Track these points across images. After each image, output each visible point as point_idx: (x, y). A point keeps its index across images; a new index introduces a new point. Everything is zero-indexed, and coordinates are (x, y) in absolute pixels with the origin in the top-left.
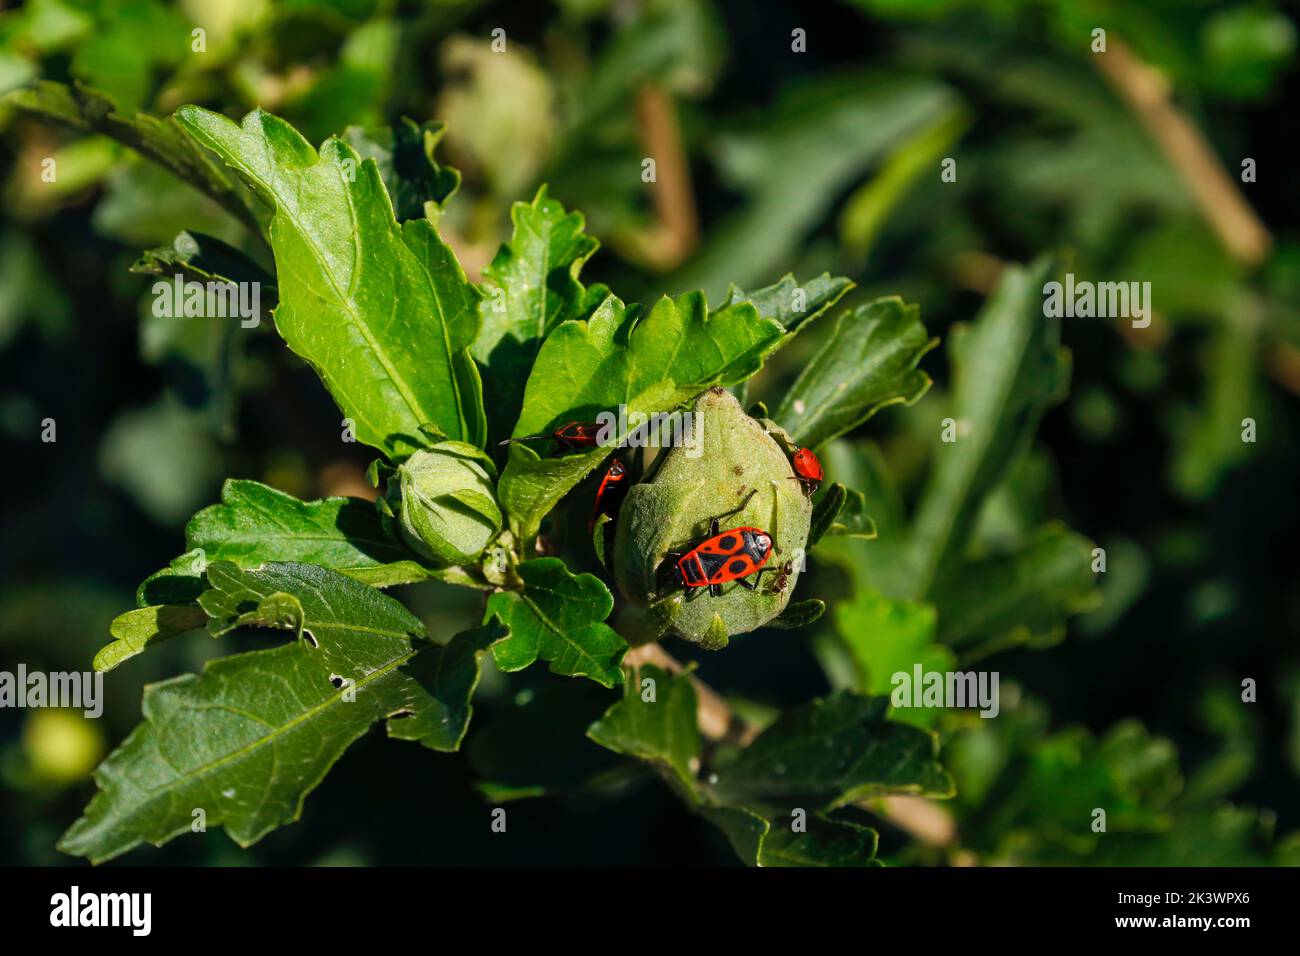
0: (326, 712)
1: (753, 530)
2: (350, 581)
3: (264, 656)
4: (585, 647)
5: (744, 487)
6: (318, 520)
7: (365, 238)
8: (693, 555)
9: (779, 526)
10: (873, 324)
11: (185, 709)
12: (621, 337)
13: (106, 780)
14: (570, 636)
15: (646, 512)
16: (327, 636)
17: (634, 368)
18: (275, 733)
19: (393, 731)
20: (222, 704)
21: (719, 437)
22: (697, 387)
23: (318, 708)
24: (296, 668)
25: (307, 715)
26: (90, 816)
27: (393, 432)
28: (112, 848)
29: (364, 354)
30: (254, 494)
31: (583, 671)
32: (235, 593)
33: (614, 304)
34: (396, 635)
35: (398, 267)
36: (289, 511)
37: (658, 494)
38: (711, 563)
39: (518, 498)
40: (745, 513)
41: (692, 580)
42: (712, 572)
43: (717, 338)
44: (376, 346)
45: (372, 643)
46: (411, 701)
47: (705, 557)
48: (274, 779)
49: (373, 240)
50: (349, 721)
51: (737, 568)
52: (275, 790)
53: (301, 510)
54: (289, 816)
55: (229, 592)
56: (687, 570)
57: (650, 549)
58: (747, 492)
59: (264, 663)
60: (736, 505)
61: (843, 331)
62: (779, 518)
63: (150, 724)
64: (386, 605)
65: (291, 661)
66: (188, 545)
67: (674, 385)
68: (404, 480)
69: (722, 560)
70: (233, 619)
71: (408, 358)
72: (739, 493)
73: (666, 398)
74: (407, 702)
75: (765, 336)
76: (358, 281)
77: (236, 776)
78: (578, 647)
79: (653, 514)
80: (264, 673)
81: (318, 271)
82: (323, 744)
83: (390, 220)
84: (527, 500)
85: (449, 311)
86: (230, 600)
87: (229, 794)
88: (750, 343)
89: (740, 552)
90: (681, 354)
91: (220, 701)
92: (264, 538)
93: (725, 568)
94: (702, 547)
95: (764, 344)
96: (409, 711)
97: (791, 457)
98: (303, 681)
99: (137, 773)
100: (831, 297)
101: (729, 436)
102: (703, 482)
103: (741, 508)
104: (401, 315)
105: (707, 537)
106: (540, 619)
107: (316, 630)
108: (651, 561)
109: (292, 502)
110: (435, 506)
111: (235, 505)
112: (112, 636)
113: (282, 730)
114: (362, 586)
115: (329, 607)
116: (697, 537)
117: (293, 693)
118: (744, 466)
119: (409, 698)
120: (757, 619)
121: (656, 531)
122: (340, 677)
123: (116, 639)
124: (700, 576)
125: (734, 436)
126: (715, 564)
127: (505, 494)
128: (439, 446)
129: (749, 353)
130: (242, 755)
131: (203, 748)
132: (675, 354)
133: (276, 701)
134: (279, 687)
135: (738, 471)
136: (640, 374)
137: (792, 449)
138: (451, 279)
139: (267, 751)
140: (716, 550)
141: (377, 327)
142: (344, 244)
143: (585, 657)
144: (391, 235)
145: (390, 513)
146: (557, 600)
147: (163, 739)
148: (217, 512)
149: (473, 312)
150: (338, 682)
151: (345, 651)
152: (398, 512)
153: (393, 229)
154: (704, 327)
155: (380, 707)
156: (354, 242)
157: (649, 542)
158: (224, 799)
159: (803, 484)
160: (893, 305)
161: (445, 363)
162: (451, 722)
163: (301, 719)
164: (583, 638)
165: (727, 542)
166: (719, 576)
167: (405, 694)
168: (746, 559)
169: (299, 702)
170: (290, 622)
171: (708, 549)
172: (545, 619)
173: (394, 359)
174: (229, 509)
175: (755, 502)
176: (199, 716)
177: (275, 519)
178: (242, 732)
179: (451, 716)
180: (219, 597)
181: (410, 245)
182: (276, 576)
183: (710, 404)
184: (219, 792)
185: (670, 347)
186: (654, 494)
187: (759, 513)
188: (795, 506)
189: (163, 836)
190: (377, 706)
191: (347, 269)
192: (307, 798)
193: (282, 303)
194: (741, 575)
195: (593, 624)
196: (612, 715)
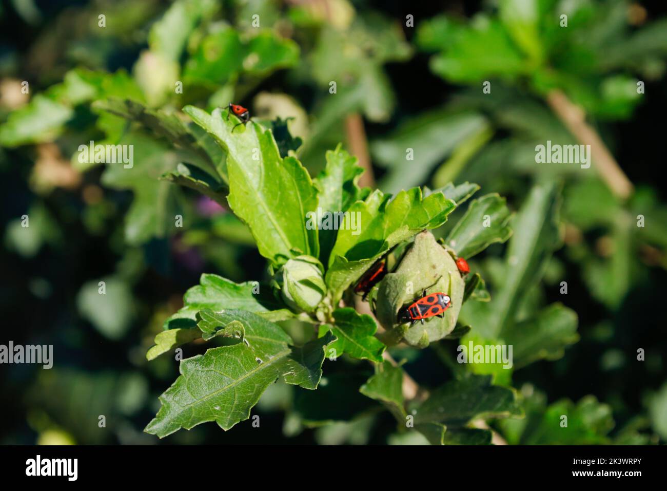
0: (255, 374)
1: (442, 294)
2: (260, 318)
3: (230, 348)
4: (365, 347)
5: (437, 274)
6: (242, 292)
7: (266, 165)
8: (415, 305)
9: (452, 292)
10: (487, 206)
11: (198, 371)
12: (382, 208)
13: (165, 402)
14: (358, 342)
15: (393, 285)
16: (253, 342)
17: (388, 222)
18: (234, 383)
19: (288, 381)
20: (213, 369)
21: (426, 252)
22: (418, 229)
23: (252, 372)
24: (242, 354)
25: (248, 375)
26: (159, 417)
27: (277, 252)
28: (169, 431)
29: (265, 217)
30: (214, 280)
31: (365, 356)
32: (212, 322)
33: (379, 194)
34: (280, 342)
35: (281, 178)
36: (230, 288)
37: (399, 278)
38: (423, 309)
39: (335, 280)
40: (437, 285)
41: (414, 316)
42: (423, 312)
43: (426, 208)
44: (270, 214)
45: (271, 346)
46: (293, 369)
47: (420, 306)
48: (236, 402)
49: (269, 166)
50: (266, 378)
51: (435, 311)
52: (237, 406)
53: (235, 288)
54: (245, 418)
55: (210, 321)
56: (412, 312)
57: (395, 302)
58: (438, 277)
59: (229, 351)
60: (433, 282)
61: (473, 208)
62: (452, 288)
63: (183, 377)
64: (275, 329)
65: (240, 351)
66: (184, 304)
67: (408, 228)
68: (285, 272)
69: (428, 307)
70: (213, 333)
71: (283, 219)
72: (435, 277)
73: (404, 234)
74: (291, 369)
75: (447, 207)
76: (262, 184)
77: (220, 401)
78: (362, 347)
79: (396, 287)
80: (229, 356)
81: (245, 180)
82: (256, 387)
83: (277, 157)
84: (339, 282)
85: (303, 197)
86: (210, 325)
87: (217, 408)
88: (441, 210)
89: (436, 304)
90: (409, 216)
91: (212, 367)
92: (219, 301)
93: (429, 311)
94: (419, 302)
95: (447, 210)
96: (292, 373)
97: (456, 261)
98: (245, 360)
99: (177, 398)
100: (470, 192)
101: (430, 252)
102: (419, 272)
103: (435, 284)
104: (281, 200)
105: (421, 297)
106: (343, 336)
107: (248, 339)
108: (395, 308)
109: (232, 285)
110: (299, 284)
111: (206, 285)
112: (155, 343)
113: (238, 381)
114: (266, 320)
115: (252, 330)
116: (416, 298)
117: (242, 365)
118: (437, 265)
119: (291, 368)
120: (441, 334)
121: (398, 294)
122: (260, 359)
123: (156, 345)
124: (418, 314)
125: (432, 252)
126: (425, 309)
127: (329, 279)
128: (299, 257)
129: (440, 215)
130: (221, 391)
131: (205, 388)
132: (406, 216)
133: (235, 368)
134: (235, 362)
135: (434, 267)
136: (390, 225)
137: (456, 258)
138: (305, 183)
139: (232, 390)
140: (426, 303)
141: (270, 204)
142: (256, 168)
143: (365, 352)
144: (277, 164)
145: (278, 287)
146: (351, 327)
147: (189, 384)
148: (197, 289)
149: (315, 198)
150: (259, 361)
151: (260, 348)
152: (282, 287)
153: (279, 162)
154: (420, 203)
155: (279, 372)
156: (260, 167)
157: (394, 299)
158: (215, 410)
159: (461, 273)
160: (494, 198)
161: (301, 222)
162: (313, 377)
163: (246, 376)
164: (364, 343)
165: (431, 299)
166: (427, 314)
167: (289, 366)
168: (438, 306)
169: (244, 369)
170: (238, 334)
171: (422, 302)
172: (345, 335)
173: (278, 219)
174: (204, 287)
175: (442, 281)
176: (203, 374)
177: (224, 292)
178: (221, 380)
179: (312, 375)
180: (206, 324)
181: (286, 168)
182: (229, 315)
183: (422, 237)
184: (212, 407)
185: (404, 212)
186: (397, 278)
187: (443, 285)
188: (459, 284)
189: (190, 426)
190: (277, 371)
191: (258, 179)
192: (251, 409)
193: (231, 193)
194: (437, 314)
195: (368, 337)
196: (371, 382)
